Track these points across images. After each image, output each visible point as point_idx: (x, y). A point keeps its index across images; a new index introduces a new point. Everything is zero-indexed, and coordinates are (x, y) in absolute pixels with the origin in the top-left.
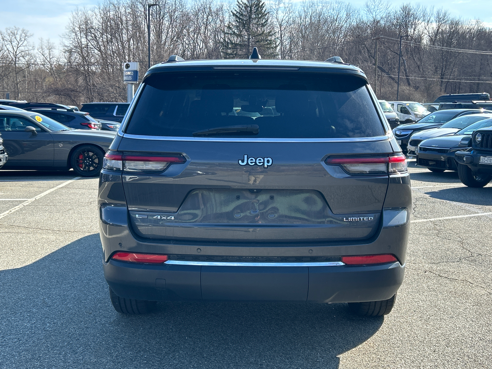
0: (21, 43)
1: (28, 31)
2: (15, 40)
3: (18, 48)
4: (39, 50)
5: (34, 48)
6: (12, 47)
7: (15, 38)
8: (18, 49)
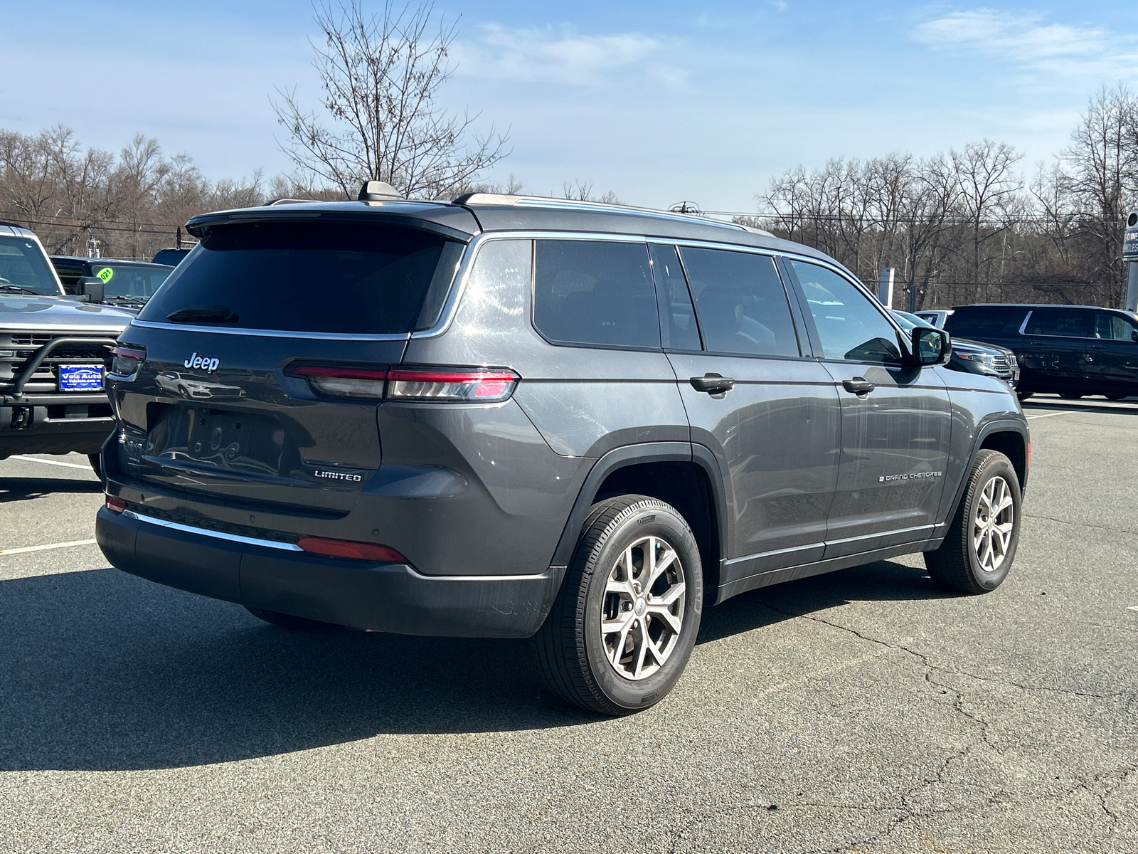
0: (995, 176)
1: (1013, 149)
2: (982, 169)
3: (986, 186)
4: (1034, 190)
5: (1022, 185)
6: (974, 185)
7: (984, 165)
8: (987, 188)
